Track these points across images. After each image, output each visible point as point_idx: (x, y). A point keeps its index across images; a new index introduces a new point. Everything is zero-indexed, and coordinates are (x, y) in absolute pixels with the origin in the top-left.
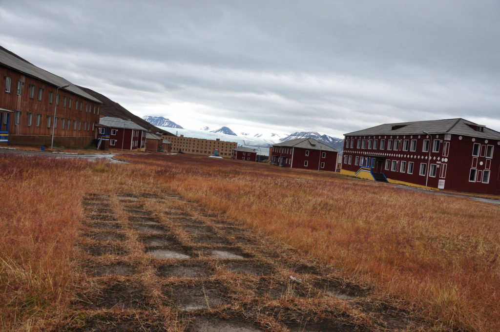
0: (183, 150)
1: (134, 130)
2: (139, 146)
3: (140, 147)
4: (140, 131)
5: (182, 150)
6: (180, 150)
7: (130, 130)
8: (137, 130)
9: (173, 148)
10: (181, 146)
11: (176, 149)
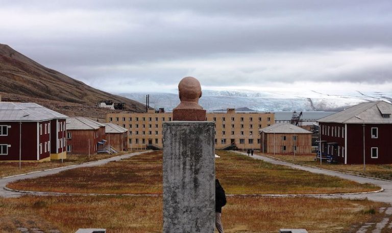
0: (157, 140)
1: (40, 123)
2: (53, 150)
3: (55, 152)
4: (53, 122)
5: (154, 142)
6: (150, 142)
7: (33, 125)
8: (47, 122)
9: (134, 141)
10: (151, 133)
11: (140, 142)
